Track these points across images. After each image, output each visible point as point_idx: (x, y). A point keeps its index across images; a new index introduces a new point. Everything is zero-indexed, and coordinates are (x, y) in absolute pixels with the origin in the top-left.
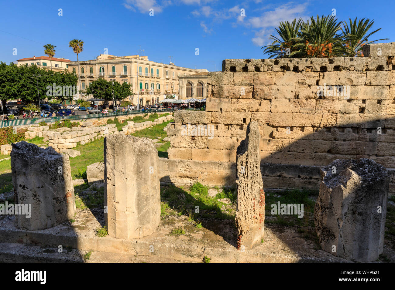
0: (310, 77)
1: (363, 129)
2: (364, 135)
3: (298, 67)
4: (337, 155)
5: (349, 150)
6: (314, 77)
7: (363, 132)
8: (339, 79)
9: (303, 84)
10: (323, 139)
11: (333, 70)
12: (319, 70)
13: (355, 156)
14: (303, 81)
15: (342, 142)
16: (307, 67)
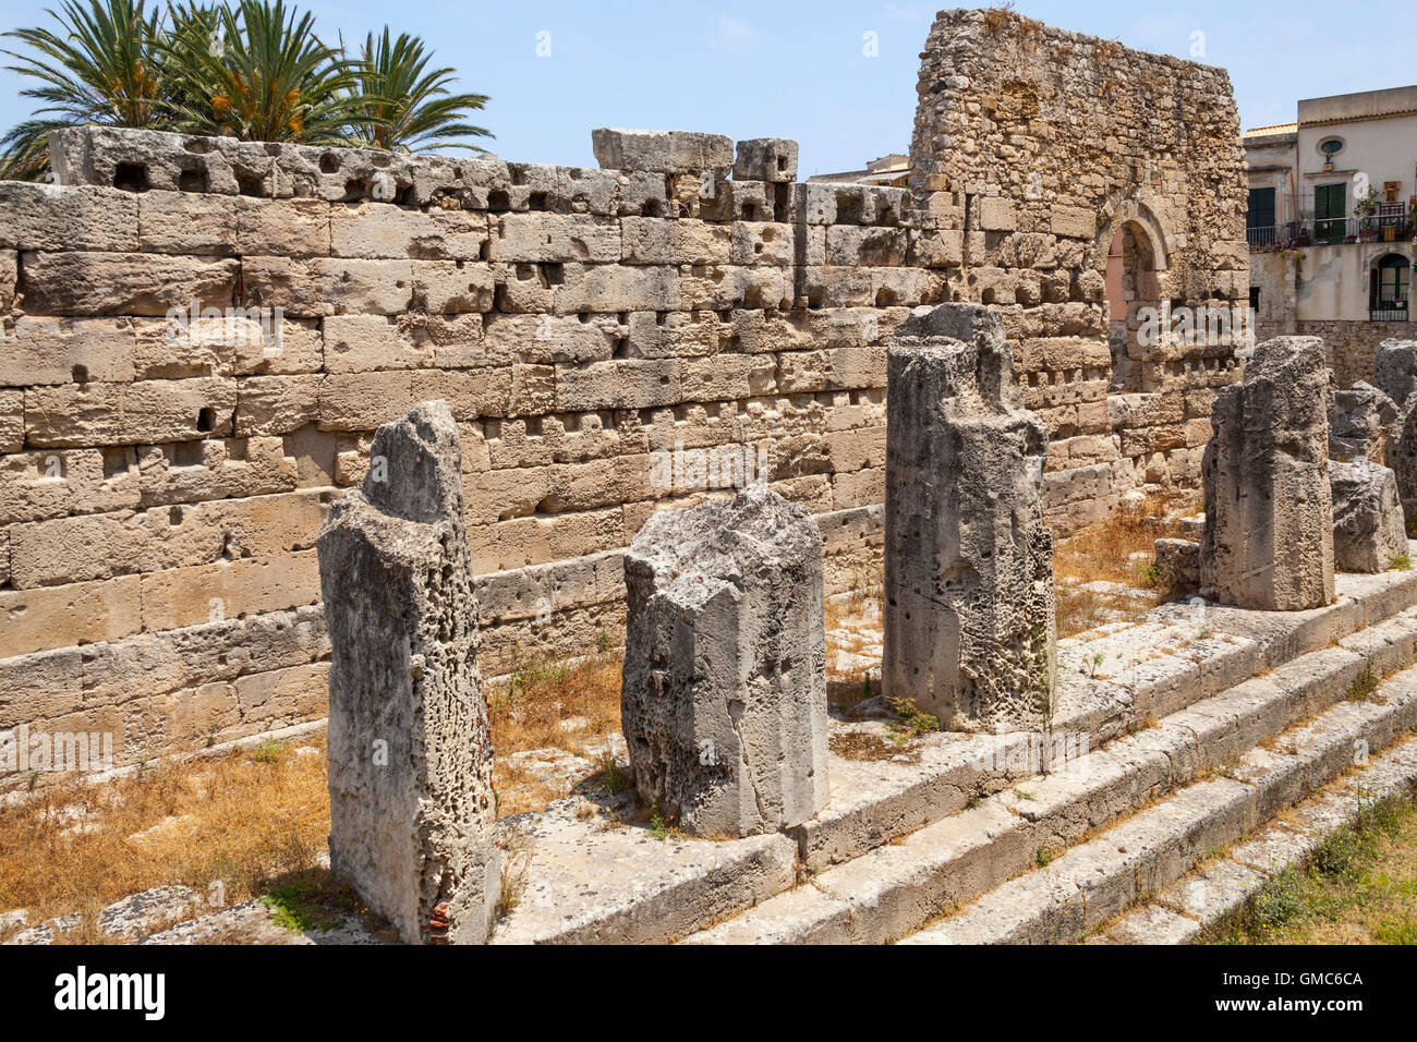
0: (457, 228)
1: (628, 410)
2: (634, 432)
3: (411, 188)
4: (567, 516)
5: (600, 490)
6: (472, 229)
7: (630, 423)
8: (549, 242)
9: (435, 254)
10: (522, 464)
11: (528, 207)
12: (485, 204)
13: (619, 510)
14: (435, 243)
15: (578, 467)
16: (444, 190)
